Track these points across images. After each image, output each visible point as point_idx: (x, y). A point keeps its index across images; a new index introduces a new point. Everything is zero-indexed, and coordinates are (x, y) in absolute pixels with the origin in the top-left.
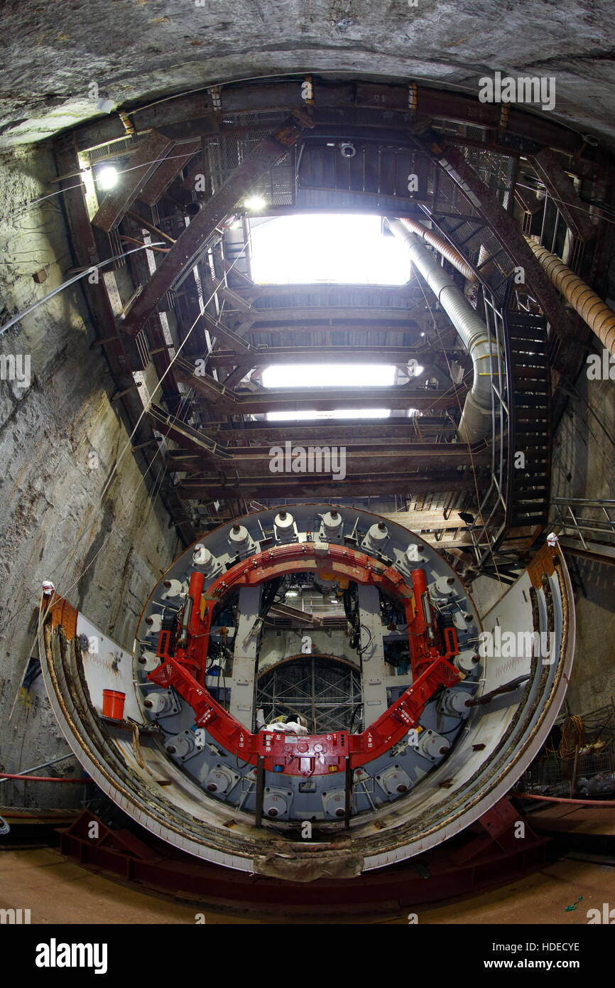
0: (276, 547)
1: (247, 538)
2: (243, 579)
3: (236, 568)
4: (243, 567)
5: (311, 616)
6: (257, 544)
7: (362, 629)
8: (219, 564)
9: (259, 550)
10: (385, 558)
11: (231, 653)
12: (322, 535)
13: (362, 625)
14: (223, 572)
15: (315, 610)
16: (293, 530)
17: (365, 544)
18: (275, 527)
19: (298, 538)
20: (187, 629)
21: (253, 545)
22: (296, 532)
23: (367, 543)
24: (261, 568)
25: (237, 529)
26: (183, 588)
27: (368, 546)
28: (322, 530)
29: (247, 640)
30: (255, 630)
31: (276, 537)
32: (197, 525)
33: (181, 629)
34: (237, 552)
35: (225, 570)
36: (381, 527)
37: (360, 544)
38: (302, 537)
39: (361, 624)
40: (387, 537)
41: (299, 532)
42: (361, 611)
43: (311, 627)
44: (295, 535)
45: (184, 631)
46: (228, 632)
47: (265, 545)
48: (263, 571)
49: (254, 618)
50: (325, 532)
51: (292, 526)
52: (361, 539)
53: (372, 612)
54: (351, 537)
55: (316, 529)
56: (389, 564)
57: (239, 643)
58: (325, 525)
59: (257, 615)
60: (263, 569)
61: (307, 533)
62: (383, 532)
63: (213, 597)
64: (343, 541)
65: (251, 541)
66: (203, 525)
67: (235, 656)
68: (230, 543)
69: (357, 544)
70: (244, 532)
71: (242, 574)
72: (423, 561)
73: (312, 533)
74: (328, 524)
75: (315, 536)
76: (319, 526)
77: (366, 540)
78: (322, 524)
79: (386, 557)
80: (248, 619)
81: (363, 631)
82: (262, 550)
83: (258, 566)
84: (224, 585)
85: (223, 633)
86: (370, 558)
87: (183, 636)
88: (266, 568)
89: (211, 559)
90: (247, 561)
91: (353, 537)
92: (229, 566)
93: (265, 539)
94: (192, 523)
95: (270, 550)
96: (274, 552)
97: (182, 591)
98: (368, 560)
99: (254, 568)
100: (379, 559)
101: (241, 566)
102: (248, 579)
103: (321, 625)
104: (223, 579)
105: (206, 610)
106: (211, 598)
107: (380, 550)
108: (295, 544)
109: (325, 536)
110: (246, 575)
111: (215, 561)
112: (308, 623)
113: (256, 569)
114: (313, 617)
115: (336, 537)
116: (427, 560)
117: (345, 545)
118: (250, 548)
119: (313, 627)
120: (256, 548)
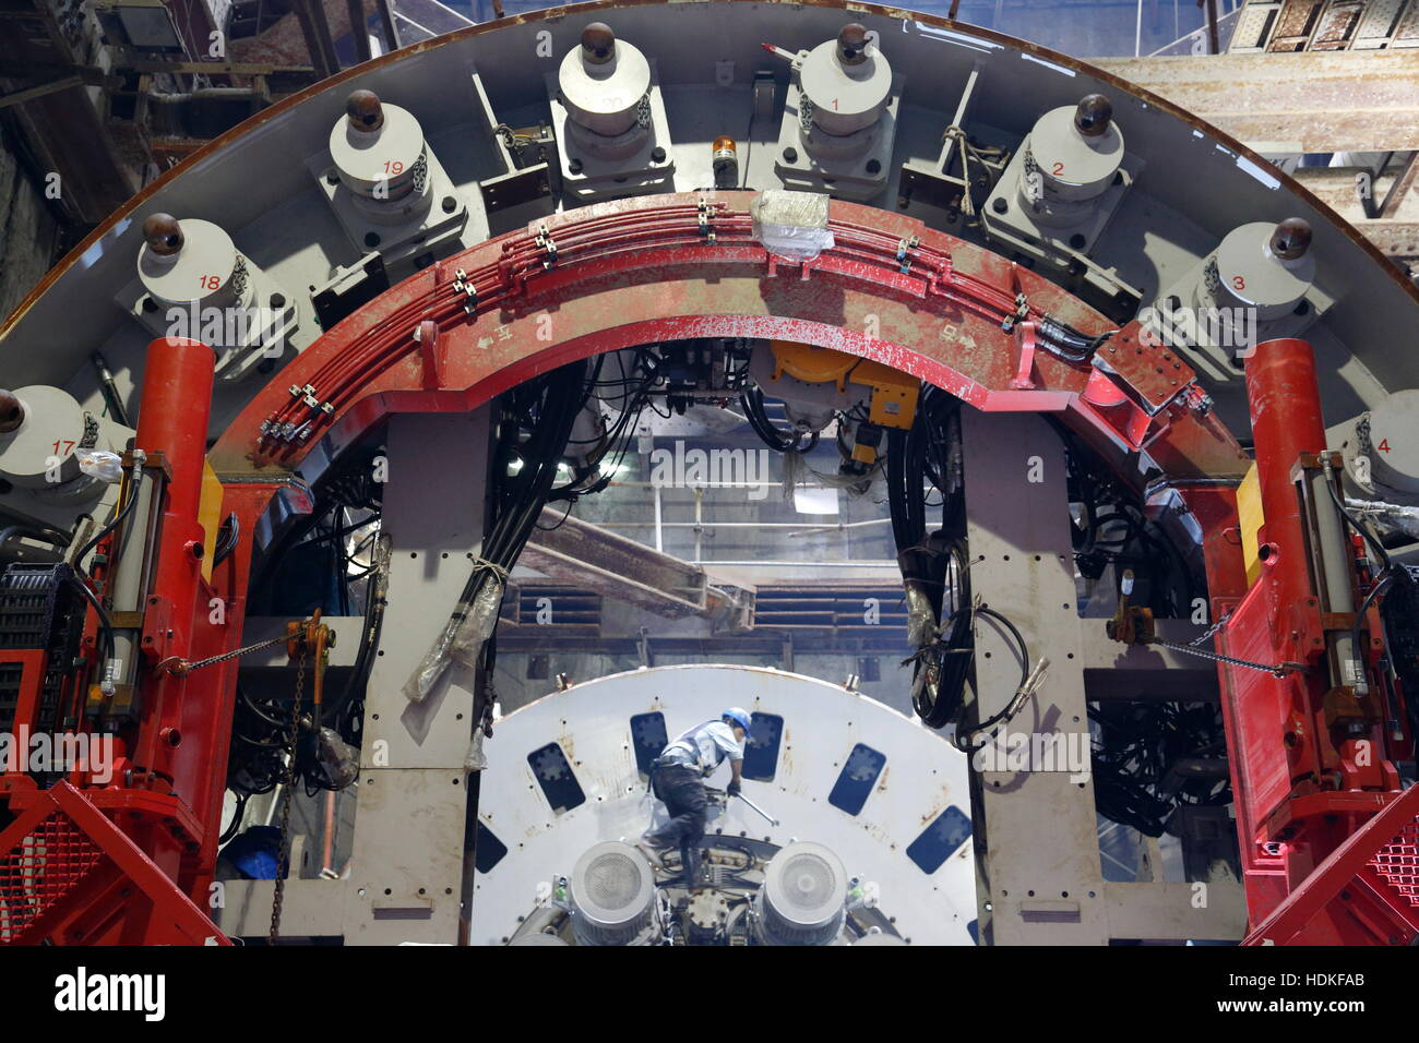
0: (562, 216)
1: (419, 168)
2: (409, 370)
3: (369, 316)
4: (411, 313)
5: (696, 577)
6: (471, 197)
7: (979, 624)
8: (277, 302)
9: (477, 230)
10: (1105, 279)
11: (344, 751)
12: (790, 156)
13: (983, 610)
14: (301, 343)
15: (717, 546)
16: (649, 128)
17: (1001, 207)
18: (559, 114)
19: (671, 169)
20: (135, 633)
21: (449, 205)
22: (662, 137)
23: (1013, 204)
24: (496, 313)
25: (367, 124)
26: (91, 428)
27: (1016, 217)
28: (792, 131)
29: (426, 675)
30: (468, 626)
31: (565, 163)
32: (124, 100)
33: (106, 634)
34: (372, 241)
35: (309, 332)
36: (1092, 127)
37: (978, 205)
38: (692, 167)
39: (975, 605)
40: (1117, 178)
41: (675, 140)
42: (979, 538)
43: (694, 630)
44: (659, 156)
45: (122, 644)
46: (329, 642)
47: (508, 205)
48: (505, 331)
49: (458, 566)
50: (808, 141)
51: (643, 106)
52: (984, 184)
53: (1030, 543)
54: (934, 170)
55: (765, 126)
56: (1123, 309)
57: (385, 694)
58: (808, 106)
59: (477, 551)
60: (506, 319)
61: (718, 145)
62: (1095, 147)
63: (259, 464)
64: (894, 191)
65: (438, 182)
66: (154, 104)
67: (364, 762)
68: (331, 190)
69: (966, 204)
70: (402, 137)
71: (406, 344)
72: (1303, 306)
73: (741, 147)
74: (823, 101)
75: (758, 160)
76: (780, 107)
77: (1014, 186)
78: (793, 98)
79: (1111, 272)
80: (431, 572)
81: (986, 637)
82: (496, 230)
83: (480, 304)
84: (311, 401)
85: (305, 650)
86: (1028, 278)
87: (117, 669)
88: (521, 315)
89: (240, 271)
90: (423, 281)
91: (948, 170)
92: (331, 308)
93: (513, 172)
94: (93, 93)
95: (538, 225)
96: (559, 234)
97: (89, 443)
98: (1016, 288)
99: (460, 313)
100: (1074, 281)
101: (395, 306)
102: (431, 375)
103: (747, 623)
104: (303, 372)
105: (225, 529)
106: (246, 469)
107: (1077, 242)
108: (662, 200)
109: (804, 163)
110: (425, 350)
111: (259, 282)
112: (683, 611)
113: (470, 320)
114: (709, 581)
115: (858, 172)
116: (1322, 302)
117: (903, 208)
118: (436, 216)
119: (703, 634)
120: (463, 219)
